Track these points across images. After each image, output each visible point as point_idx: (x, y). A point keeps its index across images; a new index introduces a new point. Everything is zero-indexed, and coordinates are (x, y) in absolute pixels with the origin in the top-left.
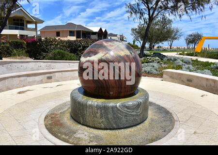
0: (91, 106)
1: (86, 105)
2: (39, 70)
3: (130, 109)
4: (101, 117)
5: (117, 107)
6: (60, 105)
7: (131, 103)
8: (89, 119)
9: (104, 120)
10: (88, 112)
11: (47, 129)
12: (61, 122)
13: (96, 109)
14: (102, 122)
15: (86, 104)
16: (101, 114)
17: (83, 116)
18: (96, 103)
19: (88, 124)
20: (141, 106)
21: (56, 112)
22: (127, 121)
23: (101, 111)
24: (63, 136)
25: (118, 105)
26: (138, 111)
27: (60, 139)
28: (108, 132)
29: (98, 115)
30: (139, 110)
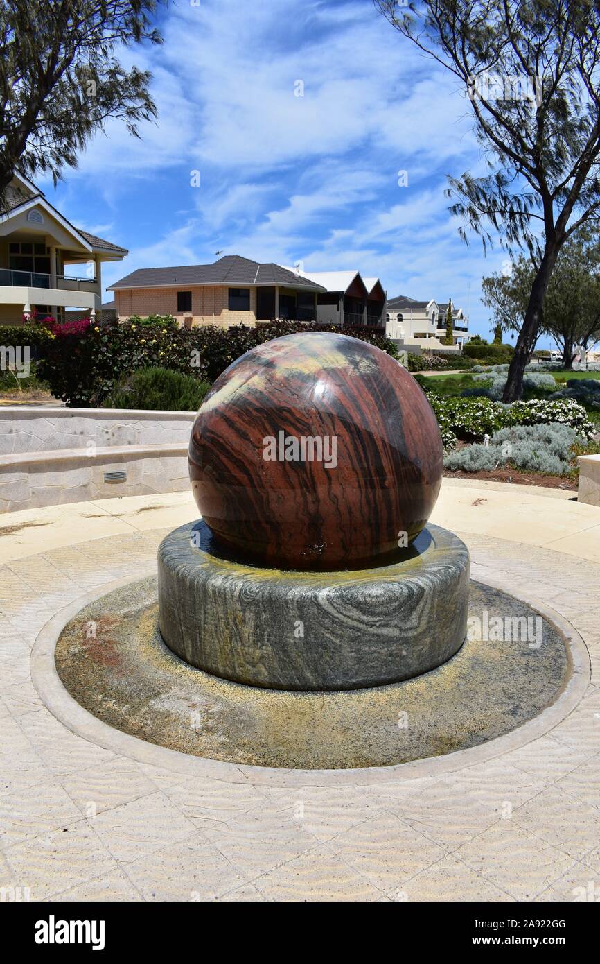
0: (221, 595)
1: (205, 591)
2: (75, 446)
3: (373, 614)
4: (259, 639)
5: (318, 605)
6: (132, 586)
7: (376, 591)
8: (213, 644)
9: (267, 650)
10: (210, 617)
11: (60, 671)
12: (118, 649)
13: (238, 606)
14: (262, 657)
15: (204, 585)
16: (257, 626)
17: (195, 631)
18: (240, 584)
19: (211, 665)
20: (425, 606)
21: (106, 613)
22: (359, 660)
23: (258, 615)
24: (111, 704)
25: (323, 594)
26: (409, 625)
27: (96, 714)
28: (285, 698)
29: (247, 631)
30: (414, 622)
